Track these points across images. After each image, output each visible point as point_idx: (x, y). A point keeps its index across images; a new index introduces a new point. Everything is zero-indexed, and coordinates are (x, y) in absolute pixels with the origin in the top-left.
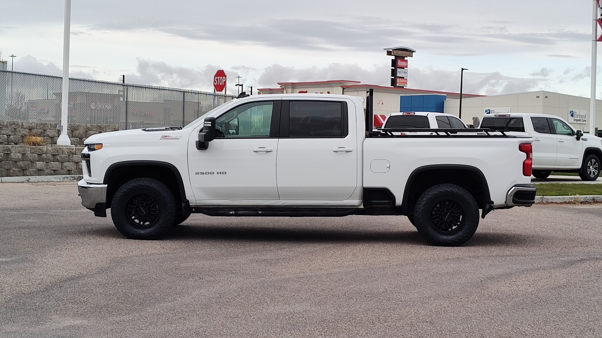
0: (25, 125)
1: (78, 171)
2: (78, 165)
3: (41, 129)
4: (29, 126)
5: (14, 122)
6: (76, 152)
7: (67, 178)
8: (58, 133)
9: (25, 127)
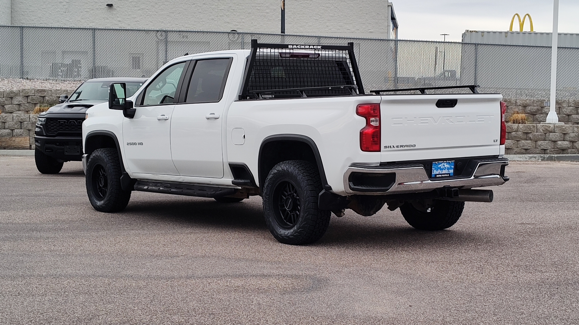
0: (519, 102)
1: (554, 150)
2: (556, 144)
3: (537, 106)
4: (523, 103)
5: (505, 99)
6: (555, 130)
7: (535, 157)
8: (558, 110)
9: (519, 104)
